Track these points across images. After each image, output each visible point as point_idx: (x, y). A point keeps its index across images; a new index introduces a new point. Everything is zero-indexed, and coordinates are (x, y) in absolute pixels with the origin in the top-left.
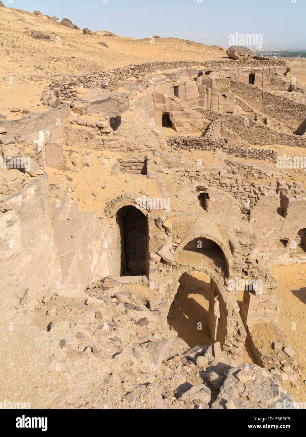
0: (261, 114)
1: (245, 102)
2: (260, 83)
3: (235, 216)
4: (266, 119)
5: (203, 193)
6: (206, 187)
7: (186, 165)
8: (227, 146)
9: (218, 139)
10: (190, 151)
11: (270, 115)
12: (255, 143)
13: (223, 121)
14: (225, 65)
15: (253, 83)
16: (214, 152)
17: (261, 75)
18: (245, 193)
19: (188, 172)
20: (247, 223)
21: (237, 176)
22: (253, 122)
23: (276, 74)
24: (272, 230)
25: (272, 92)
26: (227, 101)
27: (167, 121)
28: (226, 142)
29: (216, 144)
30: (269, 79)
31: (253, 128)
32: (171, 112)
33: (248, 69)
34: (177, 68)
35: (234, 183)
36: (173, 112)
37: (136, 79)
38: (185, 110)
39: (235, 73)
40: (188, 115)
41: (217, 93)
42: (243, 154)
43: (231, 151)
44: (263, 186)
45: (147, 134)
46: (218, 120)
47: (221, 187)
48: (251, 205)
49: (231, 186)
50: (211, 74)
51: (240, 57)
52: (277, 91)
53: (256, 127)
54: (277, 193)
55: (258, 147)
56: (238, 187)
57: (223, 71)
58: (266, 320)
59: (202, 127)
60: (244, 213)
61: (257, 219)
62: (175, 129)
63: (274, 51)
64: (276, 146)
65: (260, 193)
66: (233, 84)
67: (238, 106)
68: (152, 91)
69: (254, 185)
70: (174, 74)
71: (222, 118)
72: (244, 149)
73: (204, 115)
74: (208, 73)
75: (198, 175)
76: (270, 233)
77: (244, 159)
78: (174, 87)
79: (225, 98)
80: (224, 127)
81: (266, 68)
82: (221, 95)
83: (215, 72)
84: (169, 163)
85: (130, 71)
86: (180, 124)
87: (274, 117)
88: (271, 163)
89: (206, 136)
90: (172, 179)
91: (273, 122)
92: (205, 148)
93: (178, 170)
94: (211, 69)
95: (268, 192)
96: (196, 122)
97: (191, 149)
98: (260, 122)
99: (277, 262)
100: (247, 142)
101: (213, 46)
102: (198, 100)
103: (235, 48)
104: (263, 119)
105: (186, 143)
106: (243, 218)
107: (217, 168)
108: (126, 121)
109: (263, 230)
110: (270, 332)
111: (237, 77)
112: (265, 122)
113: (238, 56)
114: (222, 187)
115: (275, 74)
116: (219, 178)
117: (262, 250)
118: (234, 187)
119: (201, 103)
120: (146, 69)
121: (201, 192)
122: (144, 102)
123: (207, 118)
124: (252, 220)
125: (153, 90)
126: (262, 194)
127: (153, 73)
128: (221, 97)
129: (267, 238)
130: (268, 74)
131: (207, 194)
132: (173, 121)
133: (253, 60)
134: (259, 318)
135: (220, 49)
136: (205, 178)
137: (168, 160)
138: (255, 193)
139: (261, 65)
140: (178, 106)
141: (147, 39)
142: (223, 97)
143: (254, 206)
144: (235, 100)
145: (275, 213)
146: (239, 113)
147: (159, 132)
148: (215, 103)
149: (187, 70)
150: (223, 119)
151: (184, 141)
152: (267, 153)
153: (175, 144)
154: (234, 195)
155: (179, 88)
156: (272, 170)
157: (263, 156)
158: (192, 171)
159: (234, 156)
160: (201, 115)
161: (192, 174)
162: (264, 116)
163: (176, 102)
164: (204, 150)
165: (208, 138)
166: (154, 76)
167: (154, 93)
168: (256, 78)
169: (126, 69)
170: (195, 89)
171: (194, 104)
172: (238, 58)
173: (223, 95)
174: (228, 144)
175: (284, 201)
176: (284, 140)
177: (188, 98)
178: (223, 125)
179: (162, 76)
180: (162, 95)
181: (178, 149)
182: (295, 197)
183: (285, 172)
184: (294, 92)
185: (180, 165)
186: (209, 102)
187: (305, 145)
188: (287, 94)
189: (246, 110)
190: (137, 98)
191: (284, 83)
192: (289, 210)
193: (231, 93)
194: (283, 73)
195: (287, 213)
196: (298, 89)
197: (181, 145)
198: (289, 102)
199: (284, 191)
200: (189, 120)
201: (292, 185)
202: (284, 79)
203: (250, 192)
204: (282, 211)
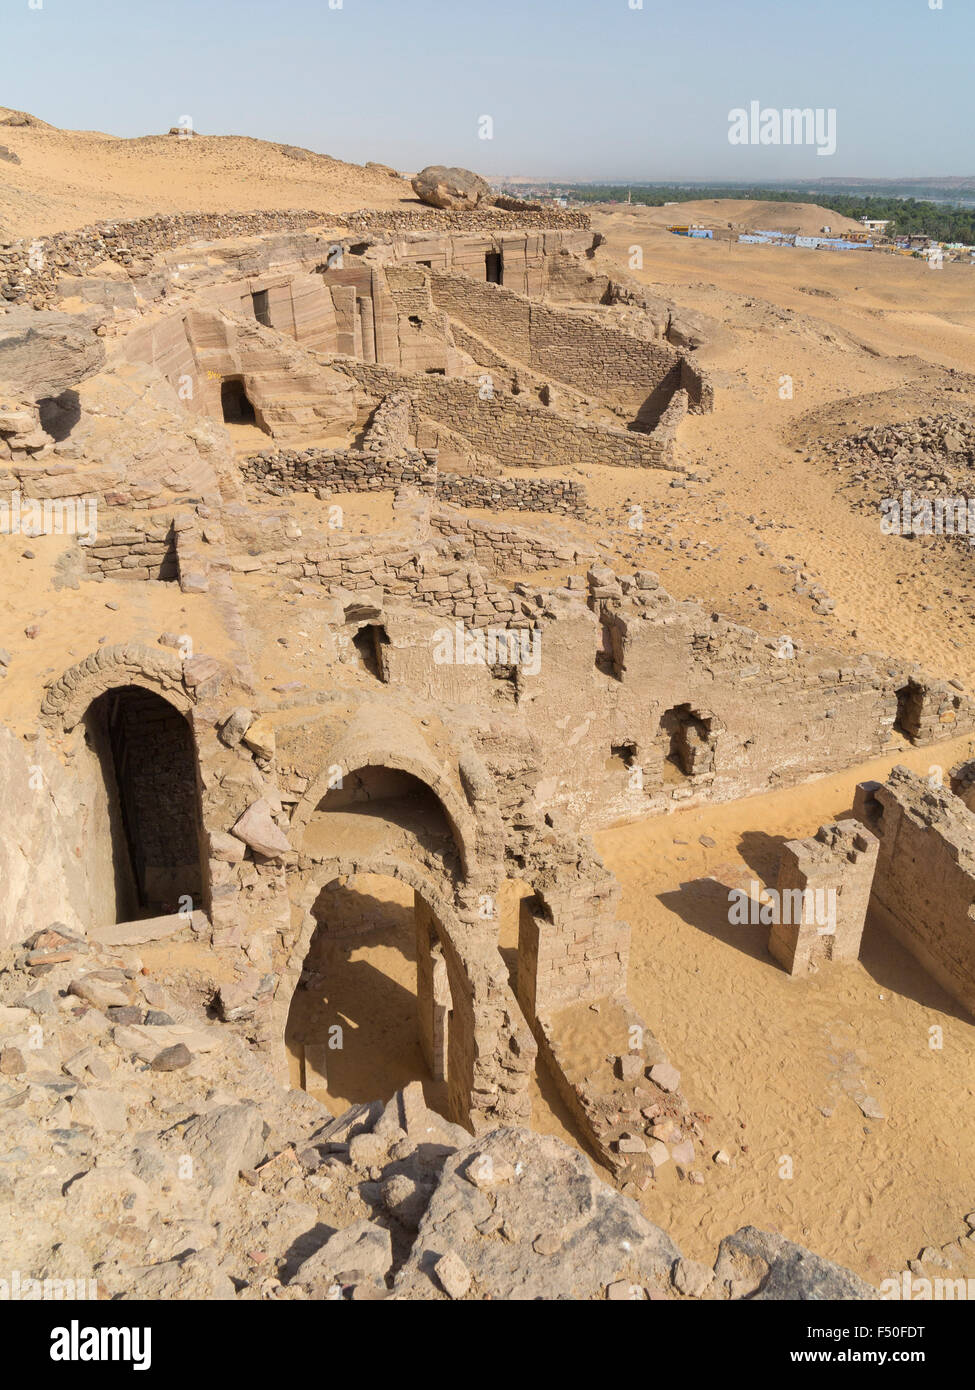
0: (530, 372)
1: (480, 338)
2: (519, 280)
3: (473, 689)
4: (547, 387)
5: (369, 625)
6: (377, 605)
7: (307, 541)
8: (432, 474)
9: (403, 453)
10: (318, 496)
11: (557, 375)
12: (518, 461)
13: (415, 397)
14: (412, 226)
15: (499, 281)
16: (396, 494)
17: (521, 254)
18: (498, 616)
19: (316, 563)
20: (510, 706)
21: (468, 564)
22: (506, 398)
23: (564, 253)
24: (588, 722)
25: (558, 308)
26: (426, 337)
27: (238, 404)
28: (430, 462)
29: (398, 471)
30: (546, 267)
31: (508, 416)
32: (249, 375)
33: (481, 236)
34: (258, 232)
35: (461, 589)
36: (257, 376)
37: (124, 270)
38: (294, 366)
39: (442, 249)
40: (304, 383)
41: (393, 310)
42: (484, 497)
43: (447, 492)
44: (548, 589)
45: (172, 447)
46: (401, 396)
47: (421, 603)
49: (453, 598)
50: (369, 252)
51: (454, 201)
52: (571, 305)
53: (519, 413)
54: (591, 608)
55: (527, 474)
56: (472, 600)
57: (404, 244)
58: (593, 995)
59: (354, 418)
60: (499, 677)
61: (540, 692)
62: (266, 429)
63: (555, 183)
64: (580, 466)
65: (541, 611)
66: (439, 282)
67: (462, 353)
68: (181, 306)
69: (523, 588)
70: (249, 253)
71: (413, 388)
72: (487, 482)
73: (355, 382)
74: (359, 249)
75: (349, 571)
76: (581, 731)
77: (488, 511)
78: (254, 295)
79: (419, 326)
80: (421, 416)
81: (533, 233)
82: (405, 319)
83: (379, 247)
84: (251, 539)
85: (100, 242)
86: (280, 411)
87: (569, 382)
88: (568, 520)
89: (366, 446)
90: (263, 591)
91: (567, 395)
92: (366, 486)
93: (281, 557)
94: (367, 237)
95: (564, 607)
96: (331, 403)
97: (321, 489)
98: (528, 398)
99: (611, 814)
100: (493, 461)
101: (370, 166)
102: (333, 336)
103: (435, 173)
104: (537, 388)
105: (305, 473)
106: (499, 692)
107: (405, 545)
108: (97, 409)
109: (561, 724)
110: (607, 1029)
111: (449, 261)
112: (544, 397)
113: (448, 196)
114: (427, 604)
115: (562, 253)
116: (415, 574)
117: (562, 783)
118: (462, 599)
119: (345, 344)
120: (157, 237)
121: (363, 623)
122: (155, 346)
123: (365, 391)
124: (524, 697)
125: (184, 306)
126: (547, 614)
127: (180, 250)
128: (406, 322)
129: (573, 748)
130: (541, 254)
131: (382, 628)
132: (258, 404)
133: (493, 209)
134: (570, 991)
135: (392, 175)
136: (372, 578)
137: (248, 527)
138: (527, 612)
139: (519, 225)
140: (271, 354)
141: (154, 138)
142: (413, 324)
144: (449, 333)
145: (589, 669)
146: (465, 373)
147: (211, 439)
148: (389, 341)
149: (292, 240)
150: (416, 391)
151: (296, 465)
152: (556, 491)
153: (269, 477)
154: (466, 625)
155: (272, 297)
156: (574, 540)
157: (545, 501)
158: (328, 559)
159: (458, 505)
160: (344, 381)
161: (327, 568)
162: (541, 378)
163: (262, 341)
164: (363, 490)
165: (373, 454)
166: (184, 259)
167: (189, 315)
168: (505, 263)
169: (85, 235)
170: (321, 301)
171: (321, 348)
172: (449, 203)
173: (412, 319)
174: (435, 469)
175: (614, 630)
176: (602, 448)
177: (300, 329)
178: (418, 412)
179: (209, 258)
180: (214, 319)
181: (279, 491)
182: (644, 617)
183: (611, 545)
184: (619, 307)
185: (287, 542)
186: (369, 339)
187: (664, 460)
188: (601, 311)
189: (485, 361)
190: (131, 331)
191: (590, 280)
192: (631, 657)
193: (436, 309)
194: (584, 248)
195: (625, 664)
196: (631, 297)
197: (291, 478)
198: (608, 335)
199: (610, 600)
200: (310, 398)
201: (633, 582)
202: (587, 266)
203: (513, 612)
204: (610, 662)
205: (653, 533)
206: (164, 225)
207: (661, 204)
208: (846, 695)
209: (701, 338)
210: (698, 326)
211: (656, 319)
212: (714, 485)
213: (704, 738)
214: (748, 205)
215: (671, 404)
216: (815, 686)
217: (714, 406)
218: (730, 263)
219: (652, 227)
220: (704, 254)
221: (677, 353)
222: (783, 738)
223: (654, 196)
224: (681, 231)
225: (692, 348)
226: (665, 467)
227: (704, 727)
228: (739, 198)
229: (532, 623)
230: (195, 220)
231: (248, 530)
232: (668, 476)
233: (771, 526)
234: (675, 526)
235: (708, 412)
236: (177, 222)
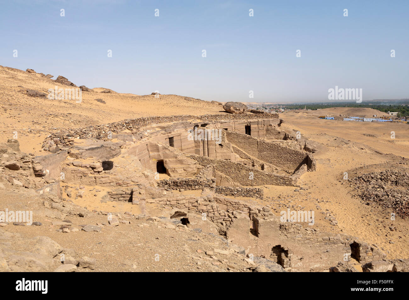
0: (258, 160)
1: (242, 150)
2: (256, 133)
4: (263, 165)
5: (184, 218)
6: (186, 212)
7: (167, 196)
8: (214, 185)
10: (180, 191)
11: (267, 161)
12: (247, 184)
13: (214, 166)
14: (222, 119)
15: (250, 134)
16: (203, 190)
17: (256, 126)
18: (221, 217)
19: (170, 201)
21: (213, 203)
22: (242, 166)
23: (271, 125)
24: (249, 249)
25: (267, 141)
26: (224, 150)
27: (161, 168)
28: (213, 182)
29: (204, 184)
30: (265, 129)
31: (243, 171)
32: (165, 160)
33: (244, 121)
34: (172, 121)
35: (210, 210)
36: (167, 160)
37: (131, 132)
38: (179, 157)
39: (231, 125)
40: (181, 162)
42: (232, 193)
43: (219, 191)
45: (137, 176)
46: (210, 165)
47: (199, 213)
48: (227, 227)
49: (208, 212)
50: (207, 126)
51: (236, 111)
52: (273, 140)
53: (246, 170)
54: (250, 217)
56: (213, 213)
57: (219, 124)
59: (195, 171)
60: (221, 235)
61: (234, 239)
62: (169, 175)
64: (266, 186)
65: (233, 216)
66: (229, 135)
67: (236, 154)
68: (146, 141)
69: (229, 210)
70: (169, 127)
71: (214, 163)
72: (233, 188)
73: (197, 161)
74: (204, 125)
75: (178, 204)
77: (233, 197)
78: (169, 138)
79: (222, 147)
80: (216, 171)
81: (260, 120)
82: (218, 145)
83: (211, 125)
84: (153, 195)
85: (125, 125)
86: (174, 169)
87: (271, 163)
88: (258, 200)
90: (155, 207)
91: (270, 167)
92: (194, 188)
93: (160, 199)
94: (206, 122)
95: (240, 215)
96: (189, 167)
97: (181, 189)
98: (257, 168)
100: (239, 184)
101: (213, 102)
102: (193, 149)
103: (230, 104)
104: (260, 165)
105: (176, 185)
107: (195, 197)
108: (118, 166)
111: (233, 128)
112: (263, 168)
113: (234, 110)
114: (200, 213)
116: (197, 205)
118: (210, 212)
119: (197, 152)
120: (141, 123)
121: (182, 217)
122: (137, 151)
123: (200, 164)
124: (229, 240)
125: (147, 141)
126: (235, 217)
127: (148, 127)
130: (263, 126)
131: (187, 219)
132: (167, 168)
133: (249, 113)
135: (219, 104)
136: (185, 206)
138: (229, 216)
139: (256, 118)
140: (172, 154)
141: (146, 96)
142: (220, 146)
143: (229, 228)
144: (232, 149)
145: (249, 233)
146: (237, 160)
147: (149, 174)
148: (212, 151)
149: (182, 123)
152: (254, 191)
153: (166, 186)
154: (211, 219)
155: (175, 139)
157: (251, 194)
158: (173, 200)
159: (224, 195)
160: (193, 161)
161: (172, 203)
162: (261, 162)
163: (169, 150)
164: (193, 190)
165: (197, 180)
166: (149, 129)
167: (148, 144)
168: (252, 129)
169: (120, 123)
171: (188, 152)
172: (234, 112)
174: (215, 184)
175: (256, 223)
176: (273, 180)
177: (183, 148)
178: (215, 170)
179: (157, 128)
180: (156, 144)
181: (168, 189)
182: (264, 219)
183: (270, 206)
184: (289, 141)
185: (162, 196)
186: (205, 151)
187: (293, 184)
188: (283, 142)
189: (244, 157)
190: (131, 147)
191: (279, 133)
192: (260, 230)
193: (228, 142)
194: (277, 124)
195: (259, 232)
196: (293, 137)
197: (172, 186)
198: (283, 149)
199: (255, 214)
200: (183, 166)
201: (262, 210)
202: (278, 129)
203: (225, 216)
204: (255, 232)
205: (284, 203)
206: (144, 120)
207: (316, 110)
208: (332, 245)
209: (316, 149)
210: (315, 146)
211: (301, 144)
212: (309, 191)
213: (287, 257)
214: (346, 109)
215: (300, 168)
216: (321, 242)
217: (316, 169)
218: (338, 127)
219: (313, 116)
220: (328, 124)
221: (306, 154)
222: (313, 258)
223: (314, 107)
224: (323, 118)
225: (313, 152)
226: (293, 186)
227: (286, 253)
228: (344, 107)
229: (231, 219)
230: (153, 118)
231: (152, 192)
232: (294, 188)
233: (323, 201)
234: (292, 201)
235: (314, 171)
236: (148, 119)
